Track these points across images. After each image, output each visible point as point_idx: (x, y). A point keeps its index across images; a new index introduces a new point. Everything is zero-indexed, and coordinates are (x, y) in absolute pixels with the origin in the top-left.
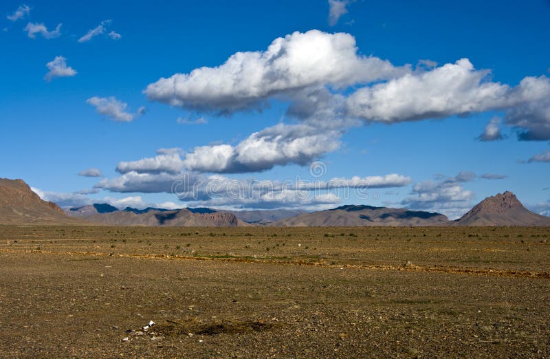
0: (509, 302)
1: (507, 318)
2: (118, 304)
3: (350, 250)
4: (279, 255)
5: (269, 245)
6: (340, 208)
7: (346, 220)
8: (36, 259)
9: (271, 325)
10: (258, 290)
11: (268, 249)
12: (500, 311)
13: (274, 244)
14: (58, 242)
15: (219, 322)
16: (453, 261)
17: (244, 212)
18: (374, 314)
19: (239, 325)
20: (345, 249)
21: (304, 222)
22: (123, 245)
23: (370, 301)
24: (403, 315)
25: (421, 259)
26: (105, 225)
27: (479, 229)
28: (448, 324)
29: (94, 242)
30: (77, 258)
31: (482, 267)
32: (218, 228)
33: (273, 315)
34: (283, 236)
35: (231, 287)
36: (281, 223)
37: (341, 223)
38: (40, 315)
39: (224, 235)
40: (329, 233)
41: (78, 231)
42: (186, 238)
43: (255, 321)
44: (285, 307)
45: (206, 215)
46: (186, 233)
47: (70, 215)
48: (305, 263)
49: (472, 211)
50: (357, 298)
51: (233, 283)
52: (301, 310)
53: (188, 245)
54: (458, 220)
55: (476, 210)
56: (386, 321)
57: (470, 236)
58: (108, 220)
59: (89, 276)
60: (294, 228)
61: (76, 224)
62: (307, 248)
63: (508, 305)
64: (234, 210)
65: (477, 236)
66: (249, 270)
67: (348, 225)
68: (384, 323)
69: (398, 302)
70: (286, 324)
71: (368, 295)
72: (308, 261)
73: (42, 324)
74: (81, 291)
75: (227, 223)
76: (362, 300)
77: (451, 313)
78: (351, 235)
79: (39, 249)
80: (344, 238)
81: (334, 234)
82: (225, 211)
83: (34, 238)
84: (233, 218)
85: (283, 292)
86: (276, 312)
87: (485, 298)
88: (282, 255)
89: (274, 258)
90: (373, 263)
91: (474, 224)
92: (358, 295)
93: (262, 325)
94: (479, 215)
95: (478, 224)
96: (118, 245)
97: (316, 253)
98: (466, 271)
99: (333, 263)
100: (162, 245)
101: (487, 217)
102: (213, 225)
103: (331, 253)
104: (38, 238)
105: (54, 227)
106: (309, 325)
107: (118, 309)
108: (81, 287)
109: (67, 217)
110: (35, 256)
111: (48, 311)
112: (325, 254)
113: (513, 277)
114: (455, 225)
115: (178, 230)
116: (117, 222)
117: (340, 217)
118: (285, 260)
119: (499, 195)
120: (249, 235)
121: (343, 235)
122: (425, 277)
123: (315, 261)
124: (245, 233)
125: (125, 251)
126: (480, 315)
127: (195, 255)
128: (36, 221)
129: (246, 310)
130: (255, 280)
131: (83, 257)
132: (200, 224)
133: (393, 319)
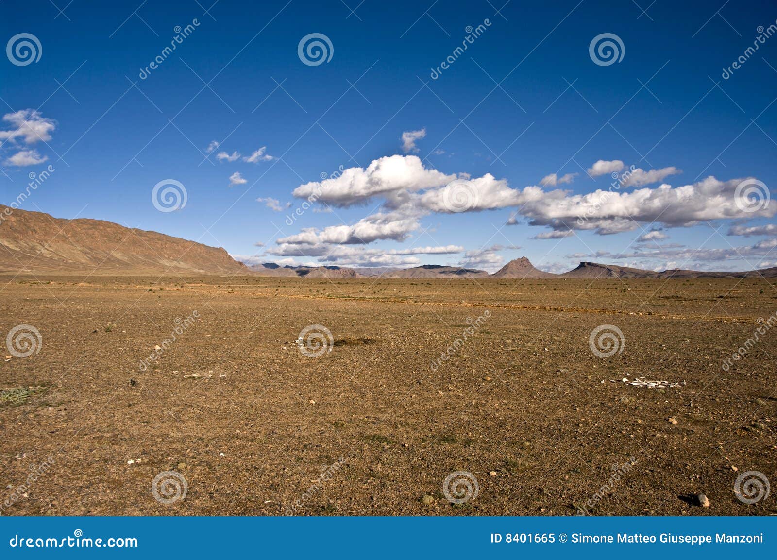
0: (522, 325)
1: (520, 335)
2: (280, 326)
3: (426, 293)
4: (382, 296)
5: (375, 290)
6: (421, 266)
7: (425, 274)
8: (231, 297)
9: (375, 341)
10: (368, 318)
11: (375, 293)
12: (517, 331)
13: (379, 290)
14: (244, 287)
15: (343, 338)
16: (490, 300)
17: (360, 269)
18: (440, 334)
19: (355, 340)
20: (423, 293)
21: (398, 275)
22: (283, 289)
23: (438, 325)
24: (458, 334)
25: (471, 299)
26: (273, 276)
27: (507, 280)
28: (485, 339)
29: (266, 287)
30: (255, 297)
31: (508, 304)
32: (344, 279)
33: (377, 334)
34: (385, 284)
35: (351, 316)
36: (383, 276)
37: (422, 276)
38: (232, 331)
39: (347, 283)
40: (414, 283)
41: (256, 280)
42: (323, 285)
43: (366, 338)
44: (384, 329)
45: (336, 270)
46: (323, 282)
47: (251, 270)
48: (398, 302)
49: (503, 269)
50: (430, 324)
51: (352, 314)
52: (395, 331)
53: (324, 290)
54: (494, 274)
55: (506, 268)
56: (448, 338)
57: (501, 284)
58: (275, 274)
59: (262, 309)
60: (392, 279)
61: (255, 276)
62: (399, 292)
63: (521, 327)
64: (354, 267)
65: (505, 284)
66: (363, 306)
67: (426, 277)
68: (446, 339)
69: (456, 326)
70: (385, 340)
71: (437, 321)
72: (400, 300)
73: (234, 338)
74: (257, 317)
75: (349, 276)
76: (433, 325)
77: (487, 333)
78: (428, 284)
79: (232, 291)
80: (423, 286)
81: (417, 283)
82: (347, 268)
83: (230, 284)
84: (353, 273)
85: (383, 320)
86: (379, 332)
87: (509, 323)
88: (384, 297)
89: (378, 298)
90: (441, 302)
91: (504, 277)
92: (431, 322)
93: (370, 340)
94: (507, 271)
95: (507, 277)
96: (280, 289)
97: (405, 295)
98: (498, 306)
99: (416, 302)
100: (308, 289)
101: (512, 273)
102: (340, 277)
103: (415, 295)
104: (232, 284)
105: (241, 277)
106: (399, 341)
107: (280, 329)
108: (257, 315)
109: (250, 271)
110: (230, 295)
111: (238, 329)
112: (411, 296)
113: (525, 309)
114: (493, 277)
115: (318, 280)
116: (280, 275)
117: (421, 272)
118: (385, 300)
119: (519, 259)
120: (363, 283)
121: (422, 284)
122: (472, 310)
123: (404, 301)
124: (361, 282)
125: (285, 293)
126: (505, 334)
127: (329, 296)
128: (231, 274)
129: (360, 331)
130: (366, 312)
131: (259, 297)
132: (332, 277)
133: (452, 336)
